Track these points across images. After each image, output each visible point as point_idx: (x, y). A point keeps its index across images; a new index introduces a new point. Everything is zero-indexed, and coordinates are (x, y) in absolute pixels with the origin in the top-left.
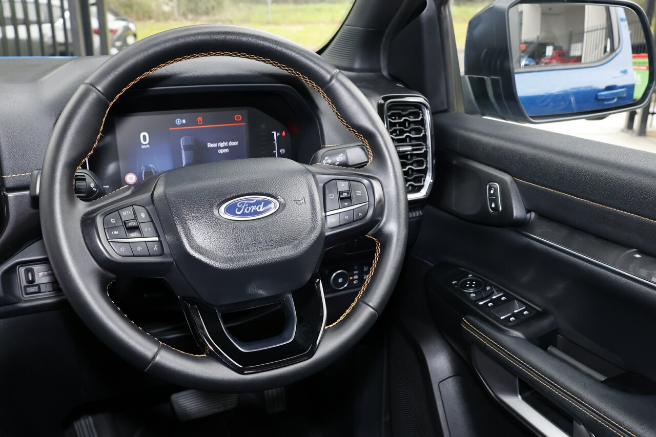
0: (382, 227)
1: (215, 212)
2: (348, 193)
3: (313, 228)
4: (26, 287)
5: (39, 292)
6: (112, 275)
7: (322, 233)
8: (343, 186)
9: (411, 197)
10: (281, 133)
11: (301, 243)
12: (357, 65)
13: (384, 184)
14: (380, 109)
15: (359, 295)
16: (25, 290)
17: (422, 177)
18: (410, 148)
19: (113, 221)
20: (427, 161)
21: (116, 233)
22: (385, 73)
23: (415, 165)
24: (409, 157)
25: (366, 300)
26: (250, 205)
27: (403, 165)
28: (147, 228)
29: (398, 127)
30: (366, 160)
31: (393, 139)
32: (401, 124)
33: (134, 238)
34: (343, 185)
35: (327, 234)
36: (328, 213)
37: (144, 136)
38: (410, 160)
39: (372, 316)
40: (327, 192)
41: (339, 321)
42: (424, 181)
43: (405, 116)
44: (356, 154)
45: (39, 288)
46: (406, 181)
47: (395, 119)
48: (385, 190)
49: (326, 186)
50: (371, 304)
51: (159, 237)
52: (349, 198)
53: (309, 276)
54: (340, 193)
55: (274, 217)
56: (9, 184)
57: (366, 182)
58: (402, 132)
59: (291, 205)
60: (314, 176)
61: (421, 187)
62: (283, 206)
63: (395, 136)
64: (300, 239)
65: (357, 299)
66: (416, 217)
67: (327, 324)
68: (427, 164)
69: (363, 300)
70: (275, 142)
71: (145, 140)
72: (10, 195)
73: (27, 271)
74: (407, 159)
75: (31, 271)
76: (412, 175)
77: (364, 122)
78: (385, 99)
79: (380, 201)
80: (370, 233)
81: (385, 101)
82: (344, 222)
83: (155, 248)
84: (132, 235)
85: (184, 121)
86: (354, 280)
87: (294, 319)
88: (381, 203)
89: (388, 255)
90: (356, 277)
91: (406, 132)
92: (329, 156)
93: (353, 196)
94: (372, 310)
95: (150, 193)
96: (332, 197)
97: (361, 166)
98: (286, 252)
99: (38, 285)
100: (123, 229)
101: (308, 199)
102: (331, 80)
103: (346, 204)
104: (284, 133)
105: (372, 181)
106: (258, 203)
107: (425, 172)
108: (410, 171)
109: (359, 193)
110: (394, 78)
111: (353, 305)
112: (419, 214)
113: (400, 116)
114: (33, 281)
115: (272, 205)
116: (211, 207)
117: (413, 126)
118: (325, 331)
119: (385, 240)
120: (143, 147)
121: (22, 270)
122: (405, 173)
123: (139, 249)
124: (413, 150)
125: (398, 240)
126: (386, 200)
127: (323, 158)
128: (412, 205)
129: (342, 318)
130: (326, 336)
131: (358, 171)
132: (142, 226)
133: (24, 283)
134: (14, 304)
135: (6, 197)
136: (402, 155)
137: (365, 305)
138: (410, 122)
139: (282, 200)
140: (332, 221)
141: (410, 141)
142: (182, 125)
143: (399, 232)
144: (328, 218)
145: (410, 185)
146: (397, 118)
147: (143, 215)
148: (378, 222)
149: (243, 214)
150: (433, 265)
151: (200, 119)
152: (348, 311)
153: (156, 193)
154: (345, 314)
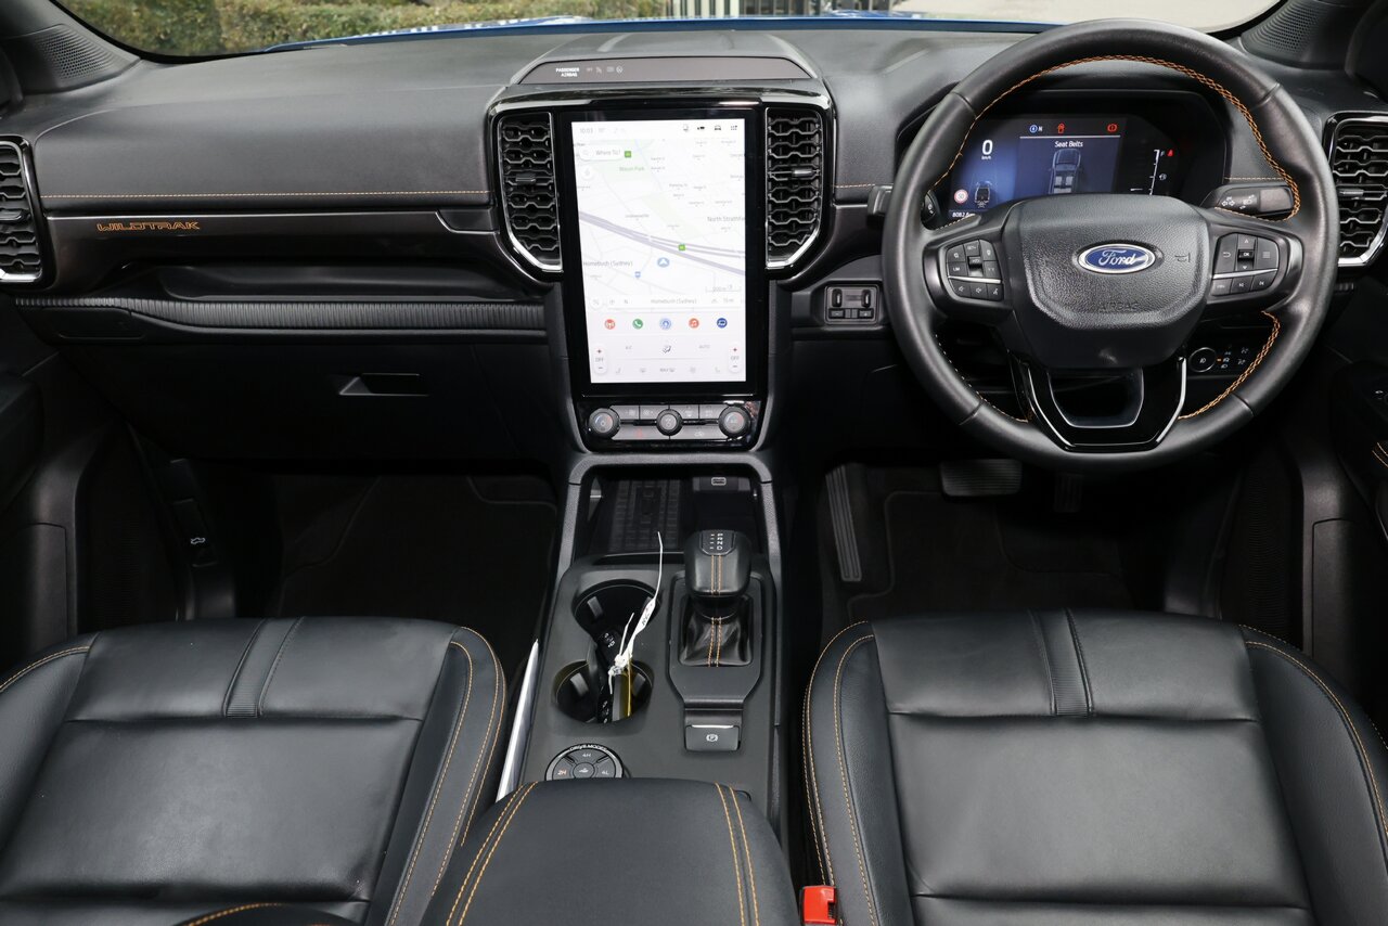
0: (1289, 304)
1: (1074, 260)
2: (1251, 253)
3: (1194, 293)
4: (831, 310)
5: (843, 317)
6: (944, 316)
7: (1203, 301)
8: (1246, 243)
9: (1344, 262)
10: (1167, 152)
11: (1173, 309)
12: (1305, 59)
13: (1306, 247)
14: (1327, 136)
15: (1234, 386)
16: (830, 313)
17: (1370, 235)
18: (1361, 192)
19: (956, 255)
20: (1384, 213)
21: (958, 269)
22: (1349, 71)
23: (1362, 216)
24: (1356, 204)
25: (1242, 394)
26: (1118, 255)
27: (1343, 215)
28: (990, 268)
29: (1348, 160)
30: (1289, 207)
31: (1335, 176)
32: (1354, 156)
33: (975, 277)
34: (1247, 241)
35: (1209, 302)
36: (1216, 276)
37: (988, 145)
38: (1356, 209)
39: (1245, 415)
40: (1222, 248)
41: (1198, 412)
42: (1371, 241)
43: (1365, 144)
44: (1275, 196)
45: (844, 314)
46: (1342, 238)
47: (1347, 147)
48: (1306, 255)
49: (1223, 240)
50: (1247, 401)
51: (1001, 279)
52: (1251, 260)
53: (1172, 351)
54: (1240, 252)
55: (1147, 273)
56: (839, 196)
57: (1281, 241)
58: (1353, 168)
59: (1170, 260)
60: (1208, 225)
61: (1364, 250)
62: (1158, 262)
63: (1341, 172)
64: (1172, 305)
65: (1228, 390)
66: (1343, 291)
67: (1182, 413)
68: (1382, 218)
69: (1236, 393)
70: (1156, 164)
71: (987, 149)
72: (838, 207)
73: (837, 293)
74: (1352, 208)
75: (839, 292)
76: (1354, 230)
77: (1299, 160)
78: (1339, 117)
79: (1295, 267)
80: (1269, 308)
81: (1339, 121)
82: (1236, 291)
83: (995, 292)
84: (974, 273)
85: (1041, 129)
86: (1222, 363)
87: (1139, 405)
88: (1294, 272)
89: (1288, 342)
90: (1226, 360)
91: (1360, 168)
92: (1233, 195)
93: (1257, 258)
94: (1247, 407)
95: (1000, 227)
96: (1227, 255)
97: (1279, 215)
98: (1151, 318)
99: (844, 310)
100: (965, 266)
101: (1194, 256)
102: (1264, 98)
103: (1245, 267)
104: (1171, 153)
105: (1290, 240)
106: (1129, 254)
107: (1375, 229)
108: (1352, 225)
109: (1266, 255)
110: (1363, 81)
111: (1221, 397)
112: (1350, 287)
113: (1358, 143)
114: (840, 304)
115: (1146, 258)
116: (1071, 253)
117: (1374, 160)
118: (1177, 421)
119: (1288, 322)
120: (983, 158)
121: (831, 290)
122: (1343, 228)
123: (979, 290)
124: (1365, 195)
125: (1307, 324)
126: (1305, 267)
127: (1224, 197)
128: (1343, 274)
129: (1202, 410)
130: (1178, 427)
131: (1273, 224)
132: (986, 265)
133: (830, 305)
134: (818, 326)
135: (835, 208)
136: (1344, 202)
137: (1238, 400)
138: (1370, 153)
139: (1160, 255)
140: (1219, 286)
141: (1363, 182)
142: (1038, 133)
143: (1311, 314)
144: (1214, 282)
145: (1345, 245)
146: (1351, 145)
147: (988, 252)
148: (1286, 296)
149: (1108, 266)
150: (1350, 362)
151: (1061, 127)
152: (1212, 403)
153: (1008, 228)
154: (1208, 407)
